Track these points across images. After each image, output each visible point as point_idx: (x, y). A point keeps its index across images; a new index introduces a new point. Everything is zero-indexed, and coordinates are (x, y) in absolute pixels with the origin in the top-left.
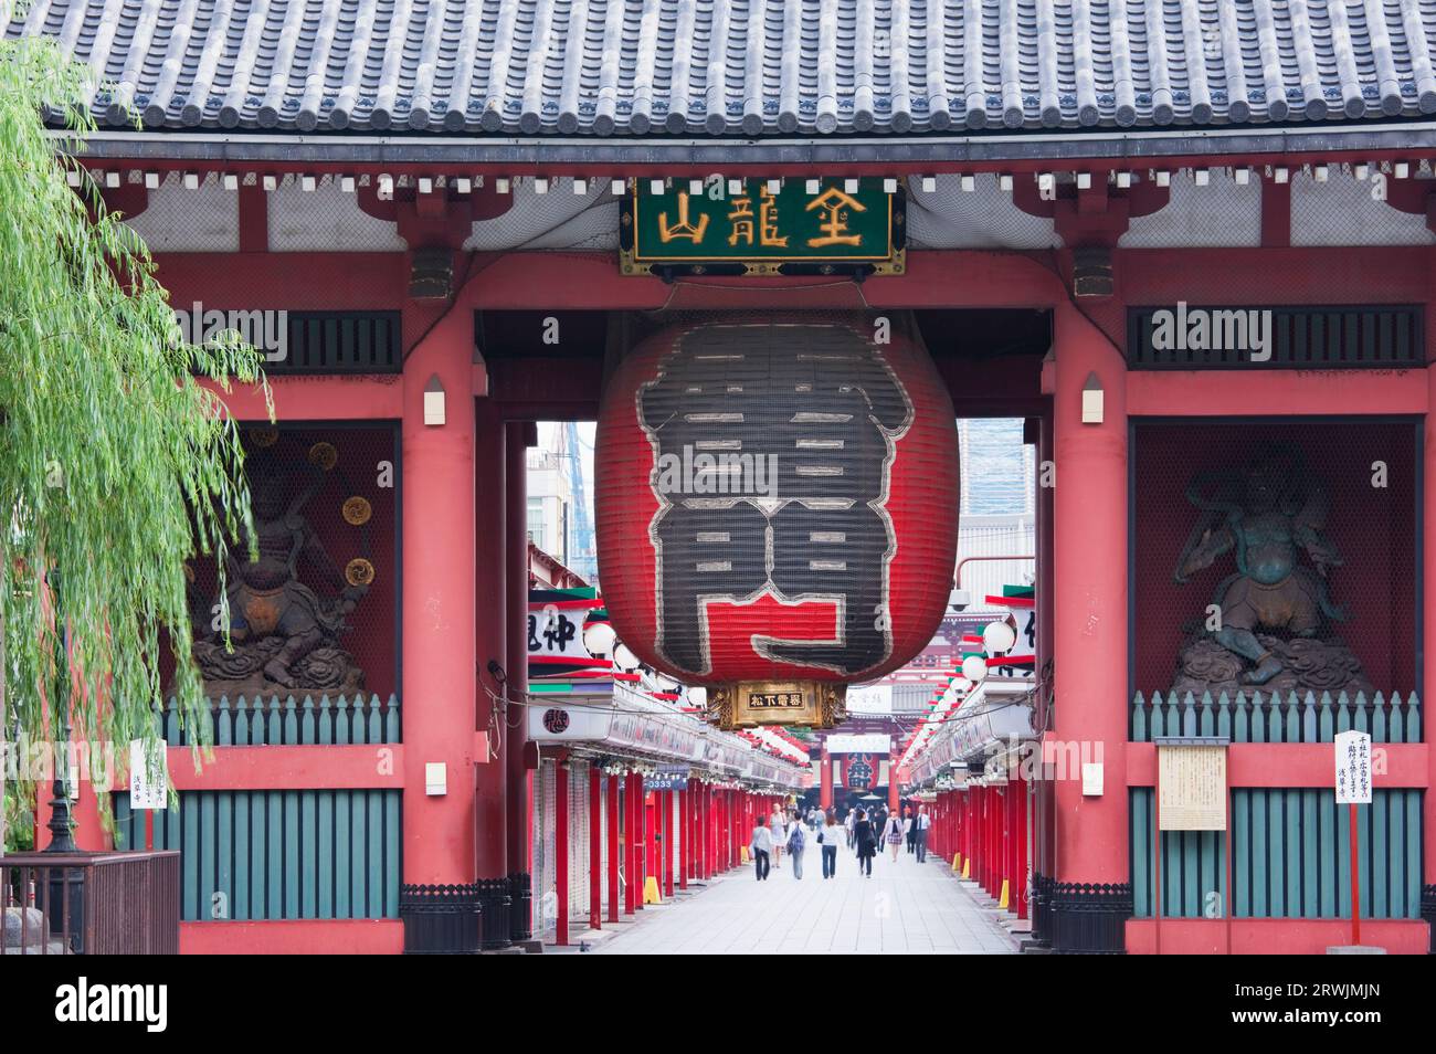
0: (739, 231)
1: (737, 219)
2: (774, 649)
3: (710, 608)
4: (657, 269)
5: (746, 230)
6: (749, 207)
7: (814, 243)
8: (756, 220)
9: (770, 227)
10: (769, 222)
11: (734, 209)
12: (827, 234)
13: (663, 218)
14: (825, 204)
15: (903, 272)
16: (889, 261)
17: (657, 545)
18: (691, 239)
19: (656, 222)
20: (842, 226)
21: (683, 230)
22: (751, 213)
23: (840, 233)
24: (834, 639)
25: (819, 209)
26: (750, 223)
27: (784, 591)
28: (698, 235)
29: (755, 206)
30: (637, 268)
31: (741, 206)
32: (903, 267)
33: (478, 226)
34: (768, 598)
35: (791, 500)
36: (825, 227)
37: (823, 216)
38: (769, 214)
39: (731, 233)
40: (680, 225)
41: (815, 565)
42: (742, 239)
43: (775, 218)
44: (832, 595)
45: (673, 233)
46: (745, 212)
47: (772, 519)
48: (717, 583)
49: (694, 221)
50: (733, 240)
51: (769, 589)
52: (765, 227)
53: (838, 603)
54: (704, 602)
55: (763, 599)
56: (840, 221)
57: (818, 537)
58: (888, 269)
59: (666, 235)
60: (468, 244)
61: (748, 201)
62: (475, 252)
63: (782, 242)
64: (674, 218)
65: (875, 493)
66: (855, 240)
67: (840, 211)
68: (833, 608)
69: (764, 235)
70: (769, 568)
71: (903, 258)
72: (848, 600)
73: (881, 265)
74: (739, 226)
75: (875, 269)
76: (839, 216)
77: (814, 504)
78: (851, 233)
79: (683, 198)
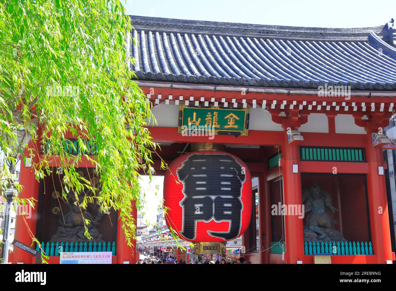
0: (208, 123)
1: (208, 120)
2: (213, 234)
5: (210, 123)
6: (211, 117)
7: (226, 127)
9: (216, 122)
10: (215, 121)
11: (207, 117)
12: (229, 125)
13: (189, 119)
14: (229, 117)
16: (244, 132)
17: (183, 207)
18: (196, 125)
22: (211, 119)
23: (233, 125)
24: (228, 231)
26: (211, 121)
27: (217, 219)
28: (198, 124)
31: (209, 117)
32: (248, 134)
34: (213, 221)
35: (218, 196)
37: (228, 120)
38: (215, 119)
40: (193, 121)
41: (225, 213)
43: (217, 120)
45: (191, 123)
47: (214, 201)
51: (213, 218)
52: (214, 122)
54: (196, 222)
55: (211, 221)
56: (233, 122)
57: (226, 205)
58: (244, 134)
63: (219, 126)
64: (192, 119)
65: (239, 195)
66: (236, 126)
68: (229, 223)
69: (213, 125)
70: (213, 213)
72: (232, 222)
74: (208, 122)
75: (240, 134)
79: (195, 114)
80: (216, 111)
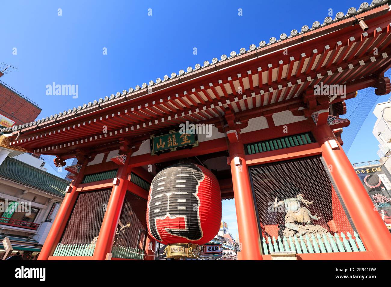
4: (157, 153)
7: (182, 143)
8: (172, 141)
11: (169, 140)
12: (184, 141)
15: (198, 145)
19: (156, 145)
21: (161, 146)
28: (163, 146)
29: (172, 139)
30: (154, 154)
36: (184, 140)
37: (183, 138)
39: (168, 144)
42: (170, 145)
43: (176, 140)
47: (169, 198)
49: (162, 144)
50: (169, 146)
53: (185, 217)
56: (186, 139)
59: (158, 147)
63: (177, 145)
64: (159, 144)
65: (195, 191)
66: (189, 141)
67: (186, 137)
69: (174, 144)
71: (198, 142)
74: (170, 143)
75: (193, 146)
78: (188, 140)
79: (161, 140)
80: (174, 135)
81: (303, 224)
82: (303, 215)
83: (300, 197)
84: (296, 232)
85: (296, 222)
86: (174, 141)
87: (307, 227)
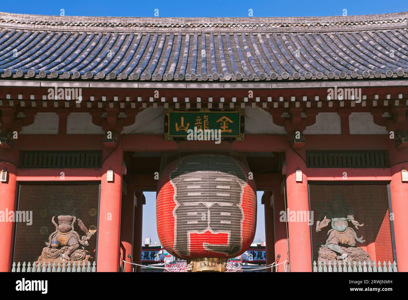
0: (198, 128)
1: (198, 125)
2: (209, 247)
3: (191, 235)
4: (175, 139)
6: (201, 121)
11: (196, 122)
12: (223, 129)
13: (177, 125)
14: (222, 121)
15: (243, 140)
16: (240, 137)
17: (175, 217)
18: (184, 130)
19: (175, 125)
20: (227, 127)
21: (182, 128)
22: (201, 123)
23: (226, 129)
24: (227, 244)
25: (220, 122)
26: (201, 126)
27: (213, 229)
28: (186, 129)
29: (202, 121)
30: (169, 138)
31: (198, 121)
32: (244, 138)
33: (125, 128)
34: (208, 232)
35: (215, 203)
37: (221, 124)
38: (206, 123)
40: (181, 127)
41: (222, 222)
43: (208, 124)
44: (227, 231)
45: (179, 128)
46: (199, 123)
47: (210, 208)
48: (194, 227)
49: (185, 125)
51: (209, 229)
53: (228, 233)
54: (189, 233)
55: (207, 232)
56: (226, 125)
57: (223, 214)
58: (239, 139)
59: (177, 129)
60: (122, 132)
61: (200, 120)
62: (124, 134)
64: (179, 124)
65: (239, 202)
66: (230, 131)
67: (226, 123)
68: (227, 235)
70: (209, 223)
71: (244, 136)
72: (231, 233)
73: (238, 138)
75: (236, 139)
76: (226, 124)
77: (222, 204)
78: (229, 129)
79: (182, 119)
80: (206, 115)
81: (346, 246)
82: (350, 236)
83: (351, 218)
84: (339, 254)
85: (340, 244)
86: (206, 126)
87: (350, 249)
